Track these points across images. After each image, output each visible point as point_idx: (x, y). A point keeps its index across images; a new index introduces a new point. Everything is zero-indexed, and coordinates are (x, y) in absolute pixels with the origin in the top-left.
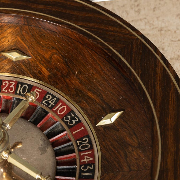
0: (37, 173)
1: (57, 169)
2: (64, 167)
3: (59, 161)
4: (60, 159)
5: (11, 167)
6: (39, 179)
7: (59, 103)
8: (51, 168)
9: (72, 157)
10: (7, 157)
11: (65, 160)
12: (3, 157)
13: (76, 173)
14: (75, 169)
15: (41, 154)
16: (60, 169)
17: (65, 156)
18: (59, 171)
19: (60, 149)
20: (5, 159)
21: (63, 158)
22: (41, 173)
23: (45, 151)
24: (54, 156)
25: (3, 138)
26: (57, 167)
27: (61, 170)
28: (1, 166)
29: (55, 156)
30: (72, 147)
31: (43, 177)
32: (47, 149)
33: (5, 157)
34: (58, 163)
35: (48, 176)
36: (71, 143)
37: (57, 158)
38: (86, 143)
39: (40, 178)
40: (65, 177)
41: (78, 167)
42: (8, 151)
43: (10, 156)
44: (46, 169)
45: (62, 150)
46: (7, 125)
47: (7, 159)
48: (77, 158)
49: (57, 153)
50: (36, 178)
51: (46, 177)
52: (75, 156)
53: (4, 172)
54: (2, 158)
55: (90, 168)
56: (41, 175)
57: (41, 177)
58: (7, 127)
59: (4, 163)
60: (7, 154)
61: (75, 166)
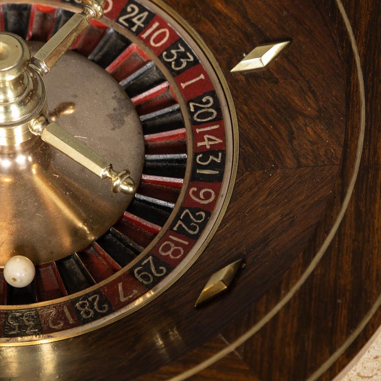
0: (102, 165)
1: (146, 161)
2: (161, 157)
3: (150, 144)
4: (152, 140)
5: (50, 152)
6: (105, 177)
7: (154, 22)
8: (134, 158)
9: (177, 135)
10: (41, 130)
11: (163, 142)
12: (33, 130)
13: (185, 169)
14: (184, 161)
15: (113, 129)
16: (152, 161)
17: (164, 134)
18: (150, 164)
19: (154, 118)
20: (36, 134)
21: (159, 139)
22: (111, 165)
23: (122, 122)
24: (140, 133)
25: (32, 91)
26: (146, 156)
27: (154, 164)
28: (28, 149)
29: (142, 134)
30: (178, 115)
31: (115, 174)
32: (125, 118)
33: (35, 131)
34: (149, 149)
35: (125, 172)
36: (176, 107)
37: (147, 137)
38: (208, 108)
39: (108, 175)
40: (162, 177)
41: (189, 157)
42: (42, 118)
43: (45, 129)
44: (123, 160)
45: (158, 121)
46: (41, 64)
47: (39, 134)
48: (188, 138)
49: (147, 128)
50: (101, 175)
51: (120, 174)
52: (184, 134)
53: (34, 162)
54: (30, 132)
55: (216, 159)
56: (111, 170)
57: (111, 174)
58: (42, 69)
59: (33, 144)
60: (40, 124)
61: (183, 155)
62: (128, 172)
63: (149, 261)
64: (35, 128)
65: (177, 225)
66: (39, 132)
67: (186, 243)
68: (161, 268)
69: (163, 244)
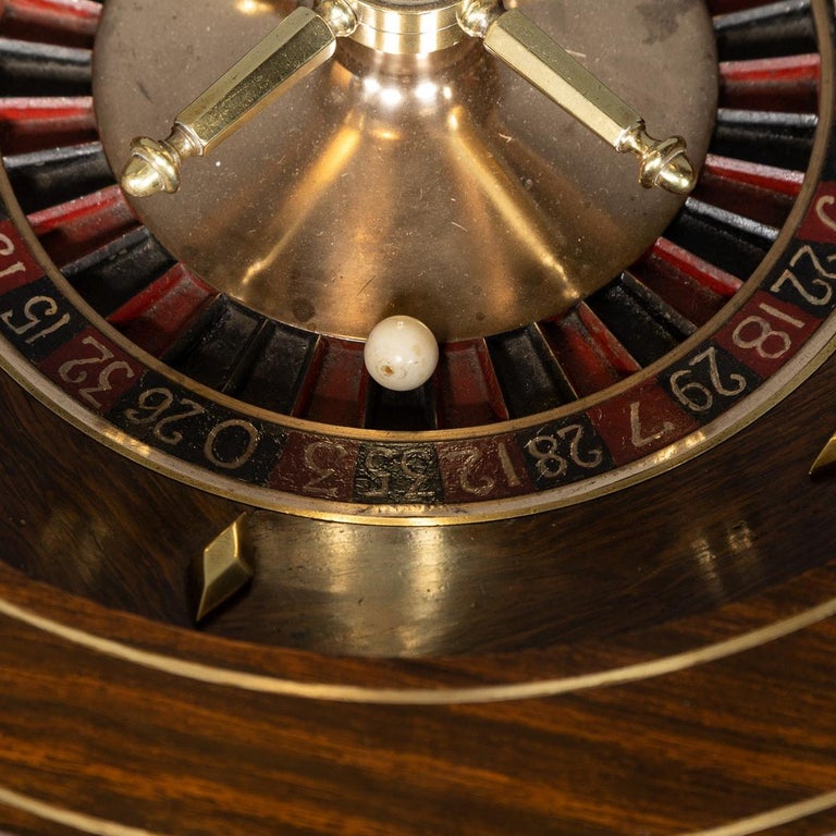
0: (622, 120)
1: (719, 123)
2: (757, 117)
3: (731, 83)
4: (737, 76)
5: (497, 80)
6: (626, 149)
8: (691, 113)
9: (797, 70)
10: (484, 24)
11: (763, 82)
12: (465, 23)
13: (808, 152)
14: (808, 131)
15: (649, 41)
16: (732, 125)
17: (768, 64)
18: (726, 131)
19: (746, 25)
20: (471, 33)
21: (755, 74)
22: (642, 122)
23: (671, 27)
24: (709, 56)
26: (720, 111)
27: (738, 132)
28: (445, 70)
29: (715, 58)
30: (805, 22)
31: (652, 143)
32: (679, 19)
33: (470, 27)
34: (728, 96)
35: (675, 140)
37: (726, 67)
39: (635, 145)
40: (755, 165)
41: (823, 121)
43: (495, 24)
44: (664, 116)
45: (756, 32)
47: (479, 34)
48: (824, 78)
49: (727, 46)
50: (616, 143)
51: (662, 146)
52: (814, 69)
53: (456, 100)
54: (457, 28)
56: (642, 134)
57: (640, 143)
59: (459, 57)
60: (484, 10)
61: (809, 118)
62: (681, 142)
63: (707, 358)
64: (471, 18)
65: (780, 281)
66: (478, 28)
67: (799, 324)
68: (733, 376)
69: (745, 323)
